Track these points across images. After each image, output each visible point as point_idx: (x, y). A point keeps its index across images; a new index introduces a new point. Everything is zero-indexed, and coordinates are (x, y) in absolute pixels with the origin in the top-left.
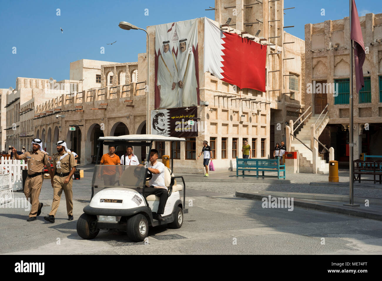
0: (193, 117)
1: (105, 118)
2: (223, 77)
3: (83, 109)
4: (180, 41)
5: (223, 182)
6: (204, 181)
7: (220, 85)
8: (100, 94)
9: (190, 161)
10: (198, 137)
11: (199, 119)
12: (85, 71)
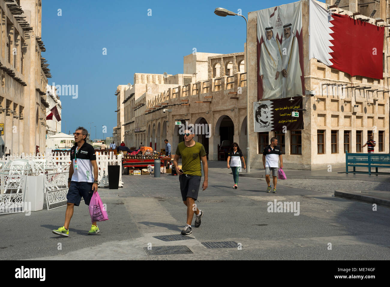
0: (298, 108)
1: (210, 112)
2: (332, 64)
3: (189, 103)
4: (284, 27)
5: (328, 179)
6: (307, 178)
7: (328, 72)
8: (205, 86)
9: (295, 156)
10: (304, 129)
11: (305, 110)
12: (198, 64)
